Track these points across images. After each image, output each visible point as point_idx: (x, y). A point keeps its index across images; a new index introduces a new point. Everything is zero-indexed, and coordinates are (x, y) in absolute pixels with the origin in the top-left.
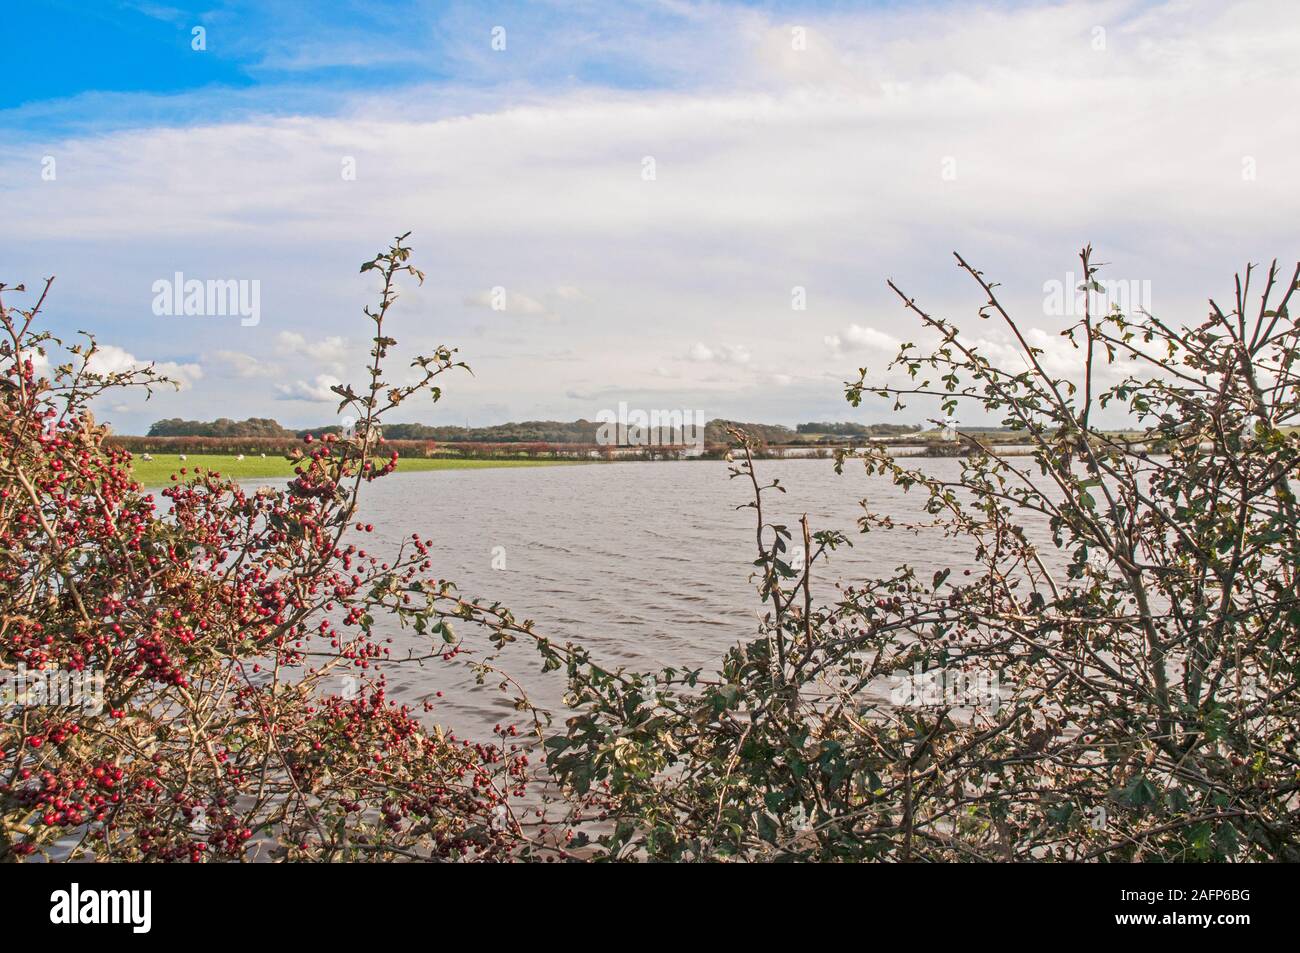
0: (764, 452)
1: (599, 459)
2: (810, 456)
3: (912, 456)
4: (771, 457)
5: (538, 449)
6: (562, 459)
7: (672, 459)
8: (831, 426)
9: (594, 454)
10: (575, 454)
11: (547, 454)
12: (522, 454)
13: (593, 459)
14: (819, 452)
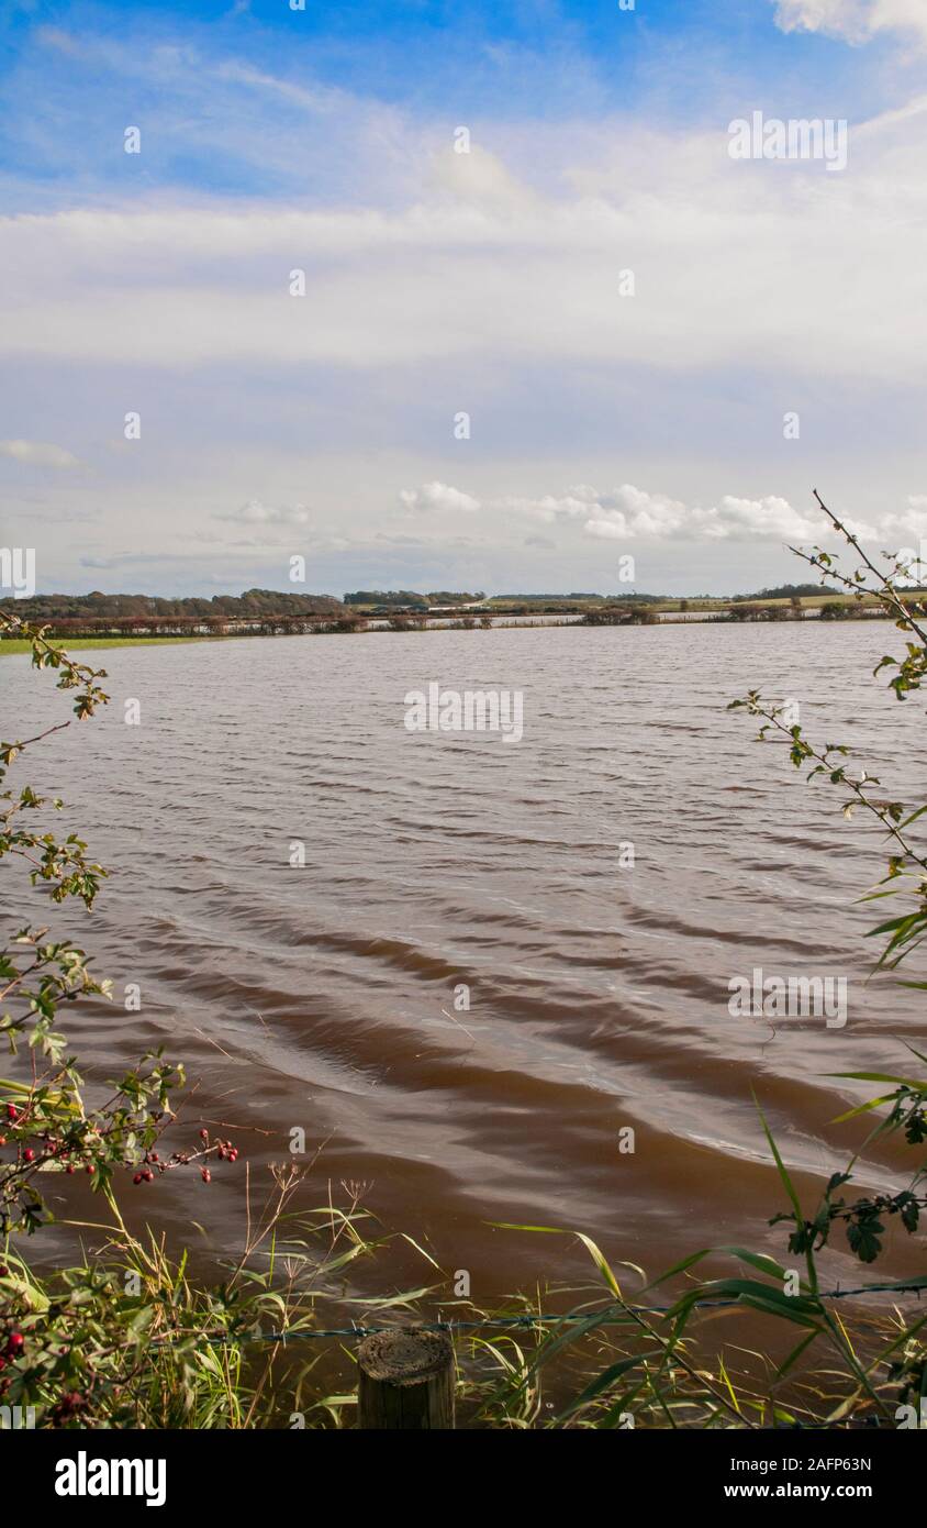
0: (402, 623)
1: (209, 635)
2: (453, 627)
3: (568, 624)
4: (410, 628)
5: (131, 625)
6: (163, 635)
7: (297, 633)
8: (384, 595)
9: (203, 629)
10: (179, 630)
11: (143, 630)
12: (114, 631)
13: (202, 635)
14: (465, 622)
